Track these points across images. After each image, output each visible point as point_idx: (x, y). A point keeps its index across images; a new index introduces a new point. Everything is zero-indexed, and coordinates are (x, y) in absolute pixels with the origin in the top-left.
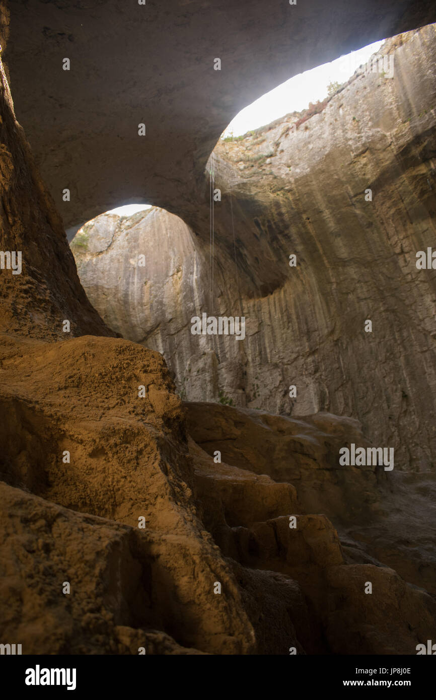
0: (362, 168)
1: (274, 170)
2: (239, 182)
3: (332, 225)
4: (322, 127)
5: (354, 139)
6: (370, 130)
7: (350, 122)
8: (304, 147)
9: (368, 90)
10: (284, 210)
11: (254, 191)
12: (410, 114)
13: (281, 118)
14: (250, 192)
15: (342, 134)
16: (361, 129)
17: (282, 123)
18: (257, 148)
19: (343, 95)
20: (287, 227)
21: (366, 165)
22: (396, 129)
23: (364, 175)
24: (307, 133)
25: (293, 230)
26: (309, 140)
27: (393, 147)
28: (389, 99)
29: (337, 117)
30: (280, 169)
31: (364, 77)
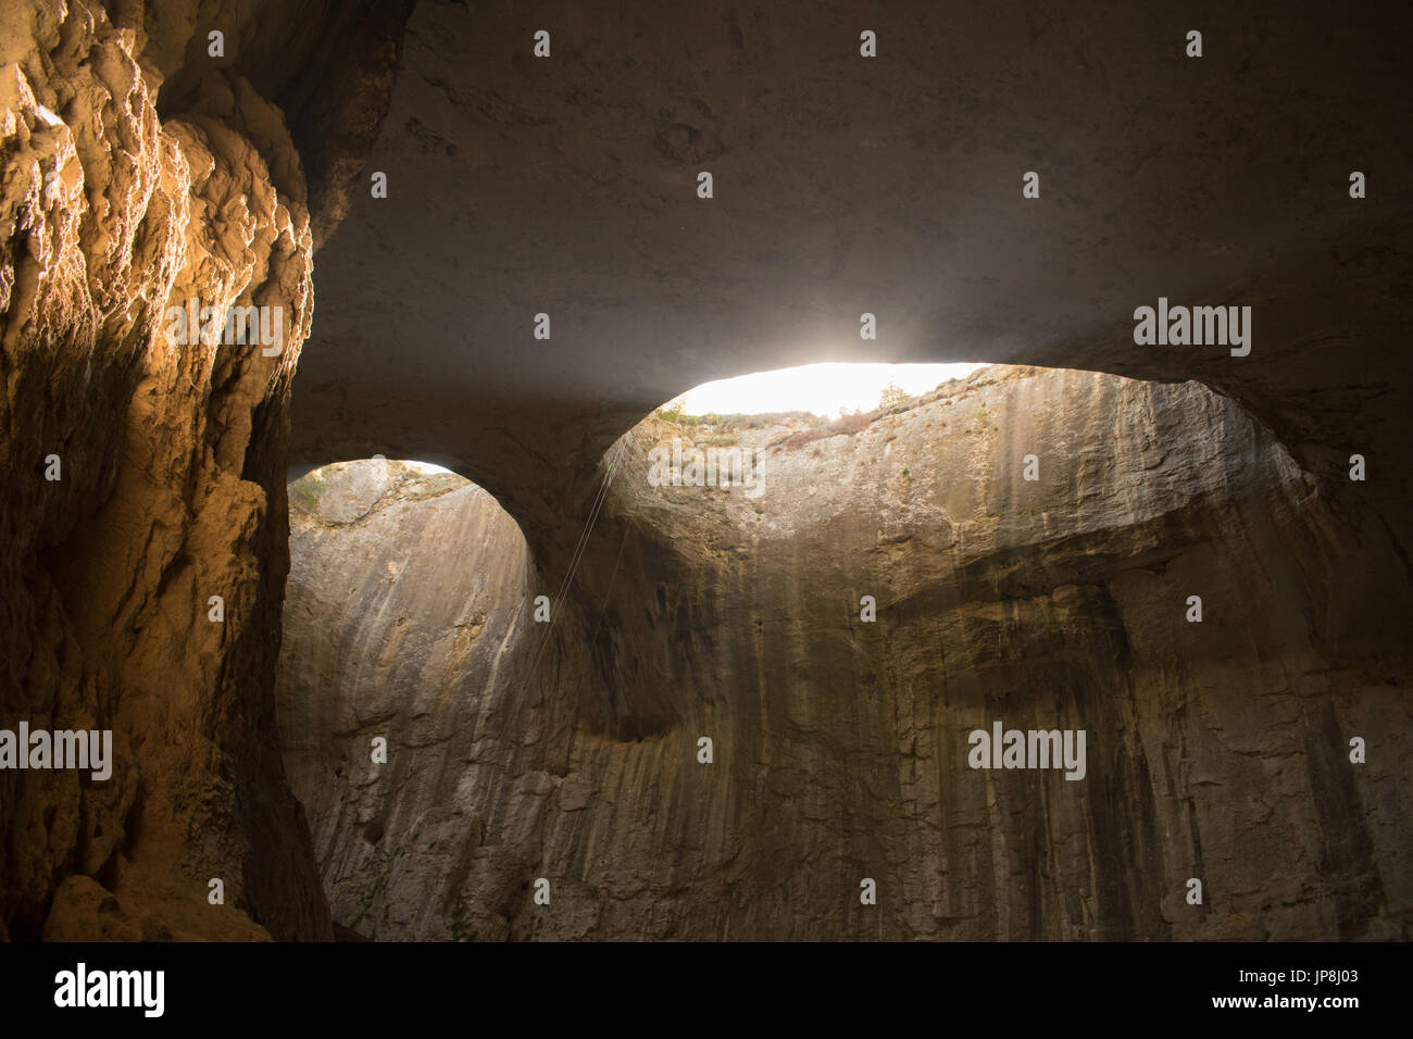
0: (890, 568)
1: (730, 507)
2: (656, 505)
3: (800, 652)
4: (845, 463)
5: (892, 510)
6: (926, 504)
7: (897, 475)
8: (799, 486)
9: (948, 430)
10: (720, 589)
11: (677, 532)
12: (1005, 505)
13: (778, 415)
14: (669, 531)
15: (875, 491)
16: (911, 497)
17: (779, 424)
19: (902, 421)
20: (715, 623)
21: (897, 564)
22: (972, 522)
23: (889, 582)
24: (815, 463)
25: (723, 634)
26: (814, 477)
27: (956, 552)
28: (978, 463)
29: (878, 457)
30: (741, 509)
31: (949, 403)
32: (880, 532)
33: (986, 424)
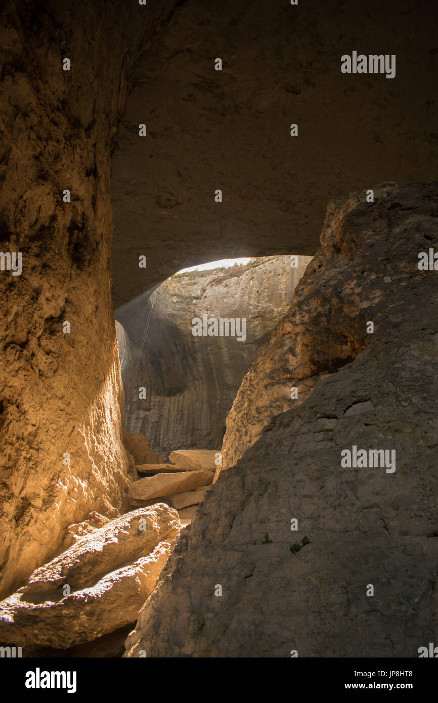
0: (254, 327)
1: (197, 310)
2: (170, 312)
3: (226, 359)
4: (236, 289)
5: (254, 306)
6: (265, 303)
7: (255, 292)
8: (221, 299)
9: (272, 274)
10: (196, 340)
11: (179, 321)
14: (176, 321)
15: (247, 299)
16: (260, 301)
18: (189, 288)
20: (196, 352)
21: (257, 325)
22: (281, 308)
24: (226, 289)
25: (199, 355)
26: (225, 295)
27: (276, 320)
28: (282, 287)
29: (248, 286)
30: (201, 310)
31: (272, 263)
32: (250, 315)
33: (285, 271)
